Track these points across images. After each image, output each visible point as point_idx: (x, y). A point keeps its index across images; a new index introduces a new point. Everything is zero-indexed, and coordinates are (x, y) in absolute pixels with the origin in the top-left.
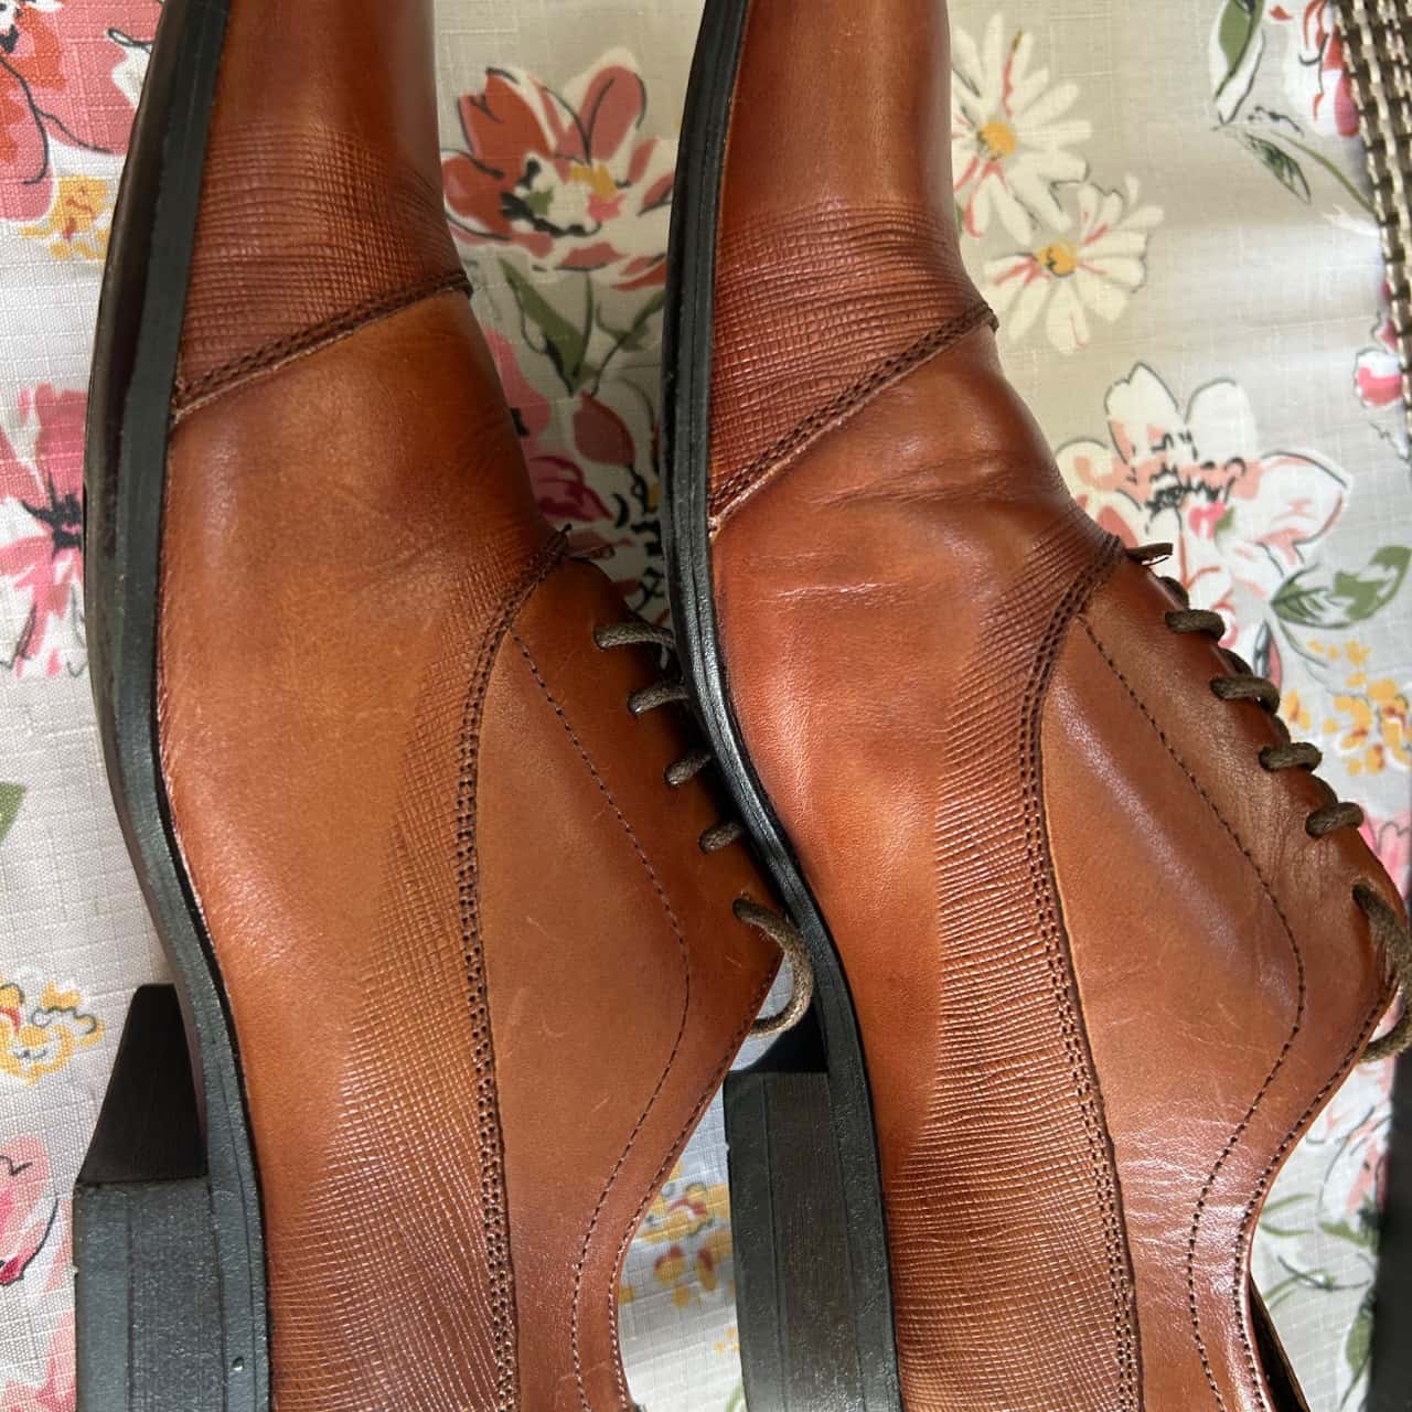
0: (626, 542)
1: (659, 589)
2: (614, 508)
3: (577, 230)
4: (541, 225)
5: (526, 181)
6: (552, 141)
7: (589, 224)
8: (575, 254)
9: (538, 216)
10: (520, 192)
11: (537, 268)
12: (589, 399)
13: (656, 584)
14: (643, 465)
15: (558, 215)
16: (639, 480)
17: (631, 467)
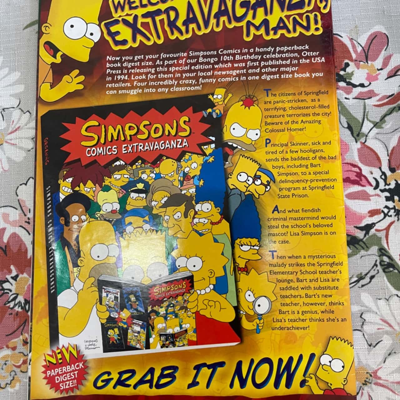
0: (378, 195)
1: (389, 214)
2: (374, 183)
3: (362, 85)
4: (349, 84)
5: (344, 70)
6: (354, 56)
7: (366, 83)
8: (361, 93)
9: (348, 80)
10: (342, 73)
11: (346, 98)
12: (363, 144)
13: (388, 212)
14: (385, 168)
15: (355, 81)
16: (384, 173)
17: (380, 168)
